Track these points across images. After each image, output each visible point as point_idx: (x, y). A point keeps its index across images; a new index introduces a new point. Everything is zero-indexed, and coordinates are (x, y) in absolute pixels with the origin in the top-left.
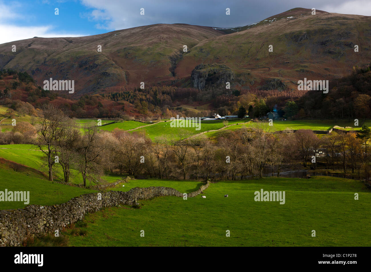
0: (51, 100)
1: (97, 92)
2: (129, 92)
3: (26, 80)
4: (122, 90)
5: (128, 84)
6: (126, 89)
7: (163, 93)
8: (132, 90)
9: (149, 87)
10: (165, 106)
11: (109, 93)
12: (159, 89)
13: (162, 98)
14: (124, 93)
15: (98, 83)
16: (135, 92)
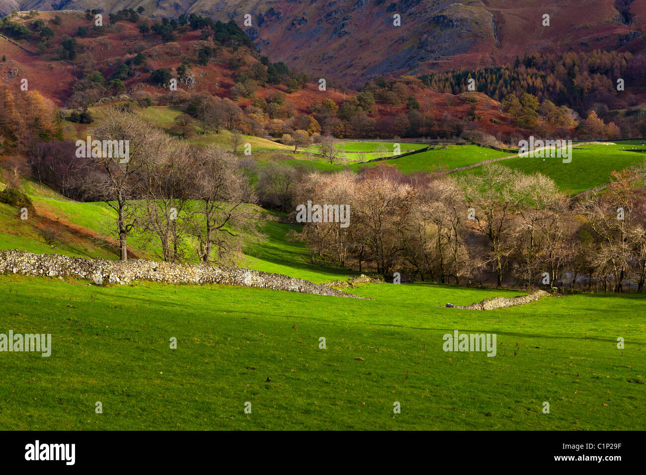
0: (290, 93)
1: (416, 69)
2: (499, 70)
3: (232, 42)
4: (483, 62)
5: (499, 47)
6: (493, 59)
7: (593, 71)
8: (509, 64)
9: (553, 55)
10: (594, 105)
11: (447, 73)
12: (581, 59)
13: (588, 84)
14: (486, 70)
15: (422, 45)
16: (517, 67)
